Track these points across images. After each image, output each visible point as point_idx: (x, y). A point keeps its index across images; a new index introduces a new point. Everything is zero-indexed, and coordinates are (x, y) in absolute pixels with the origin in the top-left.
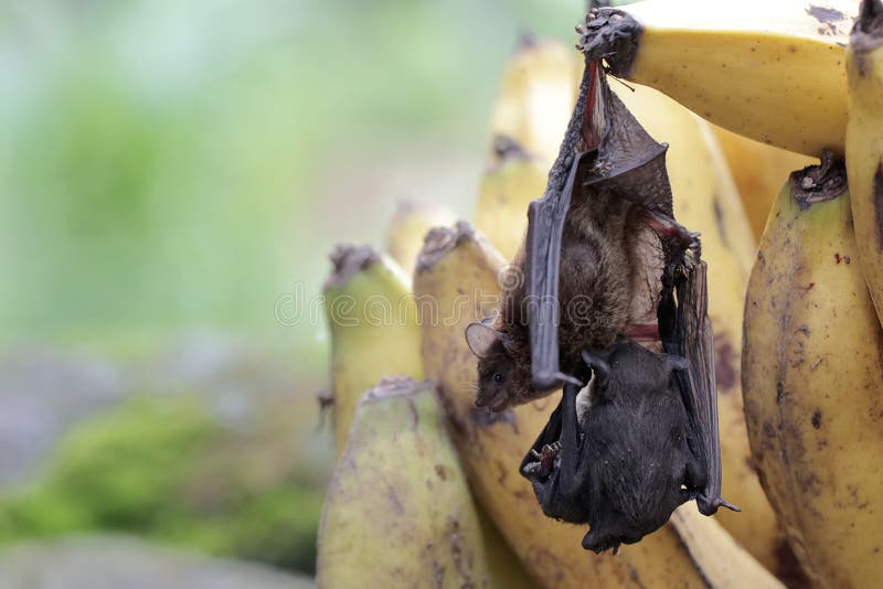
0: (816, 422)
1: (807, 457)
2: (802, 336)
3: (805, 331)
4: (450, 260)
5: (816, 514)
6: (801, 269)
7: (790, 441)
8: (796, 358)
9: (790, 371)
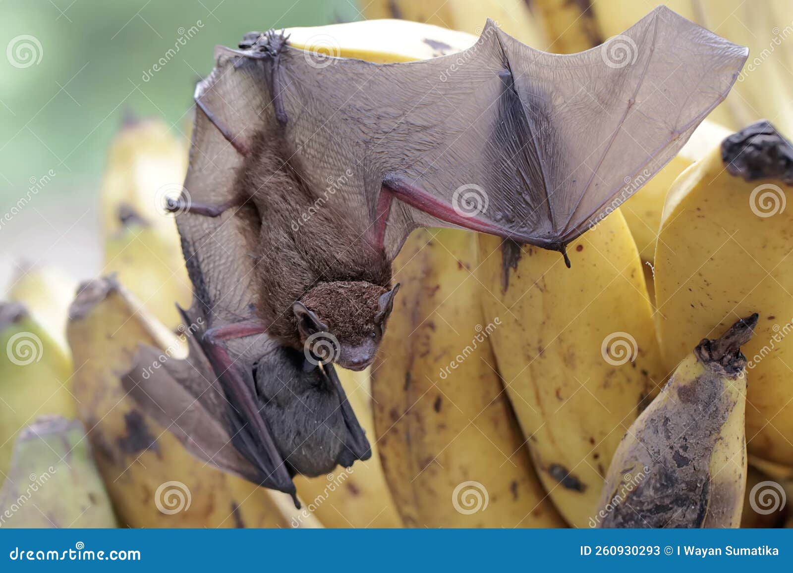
0: (438, 406)
1: (427, 439)
2: (428, 331)
3: (432, 326)
4: (100, 310)
5: (431, 492)
6: (429, 272)
7: (414, 425)
8: (423, 349)
9: (418, 361)
